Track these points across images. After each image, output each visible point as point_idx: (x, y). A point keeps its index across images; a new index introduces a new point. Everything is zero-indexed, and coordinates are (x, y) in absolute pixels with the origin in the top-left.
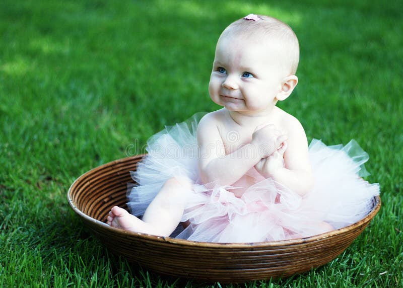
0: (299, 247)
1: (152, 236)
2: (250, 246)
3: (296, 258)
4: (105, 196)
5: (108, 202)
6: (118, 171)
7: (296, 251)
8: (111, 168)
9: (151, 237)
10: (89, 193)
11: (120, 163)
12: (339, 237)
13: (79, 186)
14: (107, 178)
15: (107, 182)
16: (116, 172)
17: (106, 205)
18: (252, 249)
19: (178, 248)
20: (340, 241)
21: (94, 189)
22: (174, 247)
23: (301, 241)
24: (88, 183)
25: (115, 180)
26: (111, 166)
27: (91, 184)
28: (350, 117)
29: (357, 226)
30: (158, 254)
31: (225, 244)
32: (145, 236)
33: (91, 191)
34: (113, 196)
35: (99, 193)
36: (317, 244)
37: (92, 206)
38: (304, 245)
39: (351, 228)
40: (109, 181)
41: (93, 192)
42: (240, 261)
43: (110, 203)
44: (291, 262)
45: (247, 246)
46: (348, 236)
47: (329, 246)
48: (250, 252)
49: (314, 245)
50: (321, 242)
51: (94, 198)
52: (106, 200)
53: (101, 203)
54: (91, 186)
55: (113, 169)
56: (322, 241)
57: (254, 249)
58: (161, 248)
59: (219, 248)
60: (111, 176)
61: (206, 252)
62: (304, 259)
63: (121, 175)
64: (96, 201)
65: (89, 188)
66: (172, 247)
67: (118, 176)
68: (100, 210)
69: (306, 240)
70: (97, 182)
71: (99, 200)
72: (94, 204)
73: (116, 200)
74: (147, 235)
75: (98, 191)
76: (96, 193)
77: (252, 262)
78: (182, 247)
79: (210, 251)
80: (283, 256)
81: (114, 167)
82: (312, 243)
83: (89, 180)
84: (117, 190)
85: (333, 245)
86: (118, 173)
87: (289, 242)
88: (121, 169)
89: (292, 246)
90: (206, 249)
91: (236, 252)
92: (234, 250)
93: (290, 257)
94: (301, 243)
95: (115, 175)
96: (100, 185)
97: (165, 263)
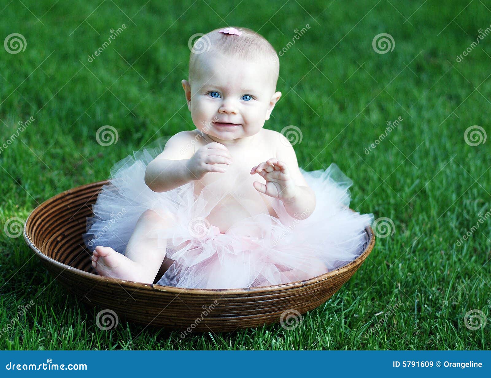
0: (298, 291)
1: (138, 283)
2: (247, 292)
3: (293, 302)
4: (58, 233)
5: (62, 240)
6: (69, 204)
7: (294, 294)
8: (60, 201)
9: (137, 285)
10: (41, 232)
11: (69, 194)
12: (337, 278)
13: (32, 224)
14: (58, 212)
15: (57, 217)
16: (66, 206)
17: (60, 245)
18: (249, 295)
19: (167, 296)
20: (338, 282)
21: (46, 227)
22: (163, 296)
23: (300, 284)
24: (40, 220)
25: (66, 215)
26: (61, 198)
27: (43, 221)
28: (305, 121)
29: (355, 265)
30: (143, 302)
31: (220, 290)
32: (130, 284)
33: (44, 229)
34: (66, 234)
35: (52, 230)
36: (316, 286)
37: (47, 247)
38: (303, 288)
39: (350, 267)
40: (60, 216)
41: (45, 231)
42: (234, 308)
43: (63, 242)
44: (288, 306)
45: (244, 292)
46: (345, 276)
47: (328, 288)
48: (247, 298)
49: (313, 287)
50: (320, 284)
51: (48, 237)
52: (59, 239)
53: (55, 243)
54: (43, 224)
55: (63, 202)
56: (322, 283)
57: (251, 295)
58: (146, 296)
59: (214, 295)
60: (61, 210)
61: (198, 299)
62: (301, 303)
63: (71, 208)
64: (50, 241)
65: (41, 226)
66: (160, 295)
67: (68, 209)
68: (56, 250)
69: (306, 283)
70: (48, 219)
71: (52, 239)
72: (48, 244)
73: (69, 238)
74: (133, 282)
75: (50, 229)
76: (48, 231)
77: (247, 308)
78: (172, 295)
79: (202, 298)
80: (280, 300)
81: (63, 200)
82: (311, 286)
83: (40, 217)
84: (69, 226)
85: (330, 286)
86: (69, 207)
87: (288, 286)
88: (71, 201)
89: (290, 290)
90: (199, 296)
91: (231, 299)
92: (229, 296)
93: (286, 302)
94: (300, 287)
95: (65, 209)
96: (51, 222)
97: (149, 312)
